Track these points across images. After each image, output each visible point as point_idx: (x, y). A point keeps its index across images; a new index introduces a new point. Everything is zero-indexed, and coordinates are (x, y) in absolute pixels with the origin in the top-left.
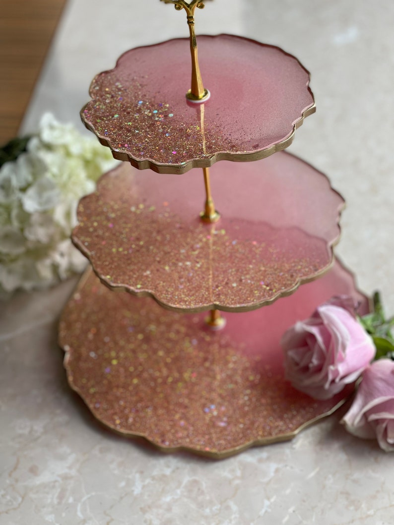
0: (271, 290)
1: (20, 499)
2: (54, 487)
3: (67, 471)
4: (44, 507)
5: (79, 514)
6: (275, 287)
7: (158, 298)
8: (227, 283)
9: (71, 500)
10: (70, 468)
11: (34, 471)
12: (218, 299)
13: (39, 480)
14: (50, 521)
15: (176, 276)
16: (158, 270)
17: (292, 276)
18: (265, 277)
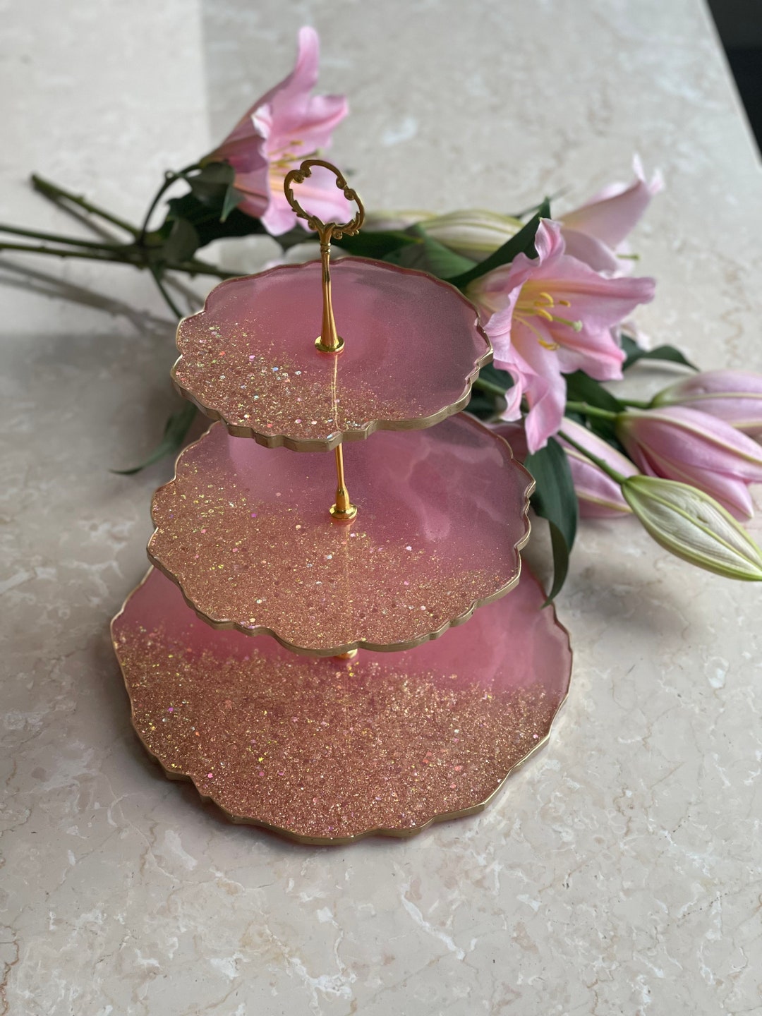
0: (435, 617)
1: (28, 812)
2: (70, 792)
3: (85, 771)
4: (61, 818)
5: (111, 821)
6: (441, 612)
7: (280, 635)
8: (374, 610)
9: (97, 806)
10: (88, 766)
11: (39, 775)
12: (365, 633)
13: (48, 787)
14: (74, 834)
15: (302, 602)
16: (276, 595)
17: (463, 595)
18: (426, 598)
